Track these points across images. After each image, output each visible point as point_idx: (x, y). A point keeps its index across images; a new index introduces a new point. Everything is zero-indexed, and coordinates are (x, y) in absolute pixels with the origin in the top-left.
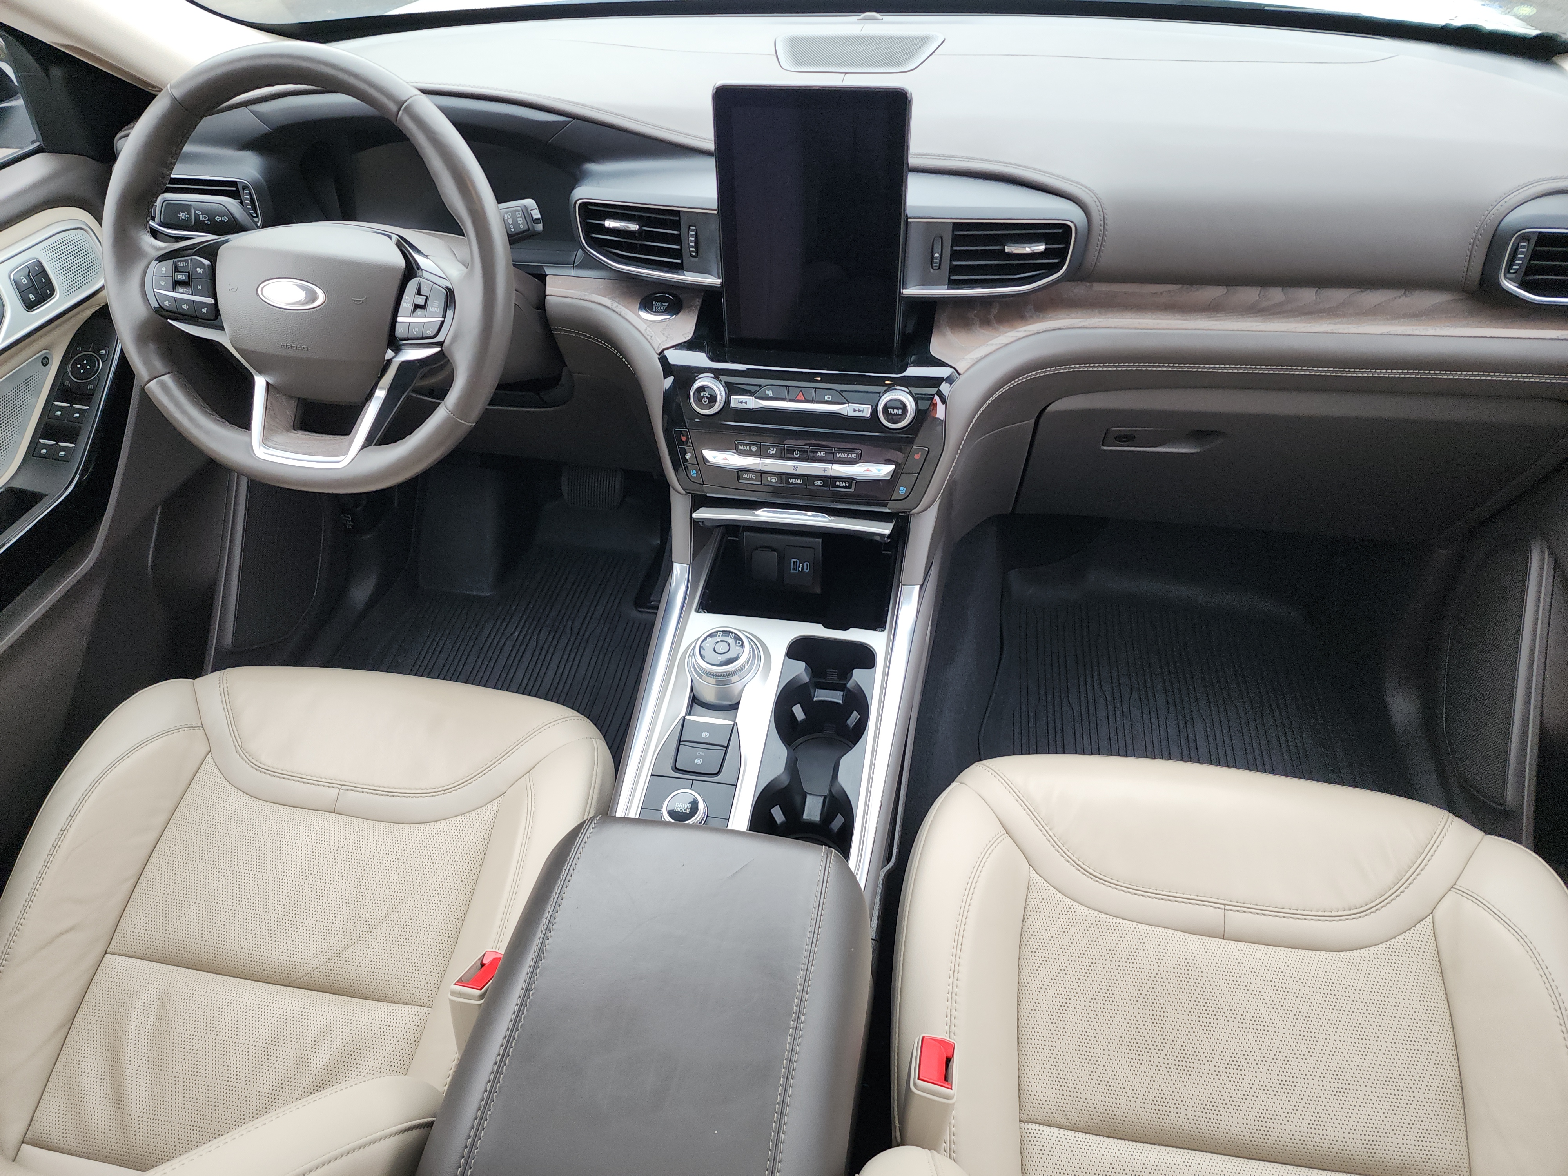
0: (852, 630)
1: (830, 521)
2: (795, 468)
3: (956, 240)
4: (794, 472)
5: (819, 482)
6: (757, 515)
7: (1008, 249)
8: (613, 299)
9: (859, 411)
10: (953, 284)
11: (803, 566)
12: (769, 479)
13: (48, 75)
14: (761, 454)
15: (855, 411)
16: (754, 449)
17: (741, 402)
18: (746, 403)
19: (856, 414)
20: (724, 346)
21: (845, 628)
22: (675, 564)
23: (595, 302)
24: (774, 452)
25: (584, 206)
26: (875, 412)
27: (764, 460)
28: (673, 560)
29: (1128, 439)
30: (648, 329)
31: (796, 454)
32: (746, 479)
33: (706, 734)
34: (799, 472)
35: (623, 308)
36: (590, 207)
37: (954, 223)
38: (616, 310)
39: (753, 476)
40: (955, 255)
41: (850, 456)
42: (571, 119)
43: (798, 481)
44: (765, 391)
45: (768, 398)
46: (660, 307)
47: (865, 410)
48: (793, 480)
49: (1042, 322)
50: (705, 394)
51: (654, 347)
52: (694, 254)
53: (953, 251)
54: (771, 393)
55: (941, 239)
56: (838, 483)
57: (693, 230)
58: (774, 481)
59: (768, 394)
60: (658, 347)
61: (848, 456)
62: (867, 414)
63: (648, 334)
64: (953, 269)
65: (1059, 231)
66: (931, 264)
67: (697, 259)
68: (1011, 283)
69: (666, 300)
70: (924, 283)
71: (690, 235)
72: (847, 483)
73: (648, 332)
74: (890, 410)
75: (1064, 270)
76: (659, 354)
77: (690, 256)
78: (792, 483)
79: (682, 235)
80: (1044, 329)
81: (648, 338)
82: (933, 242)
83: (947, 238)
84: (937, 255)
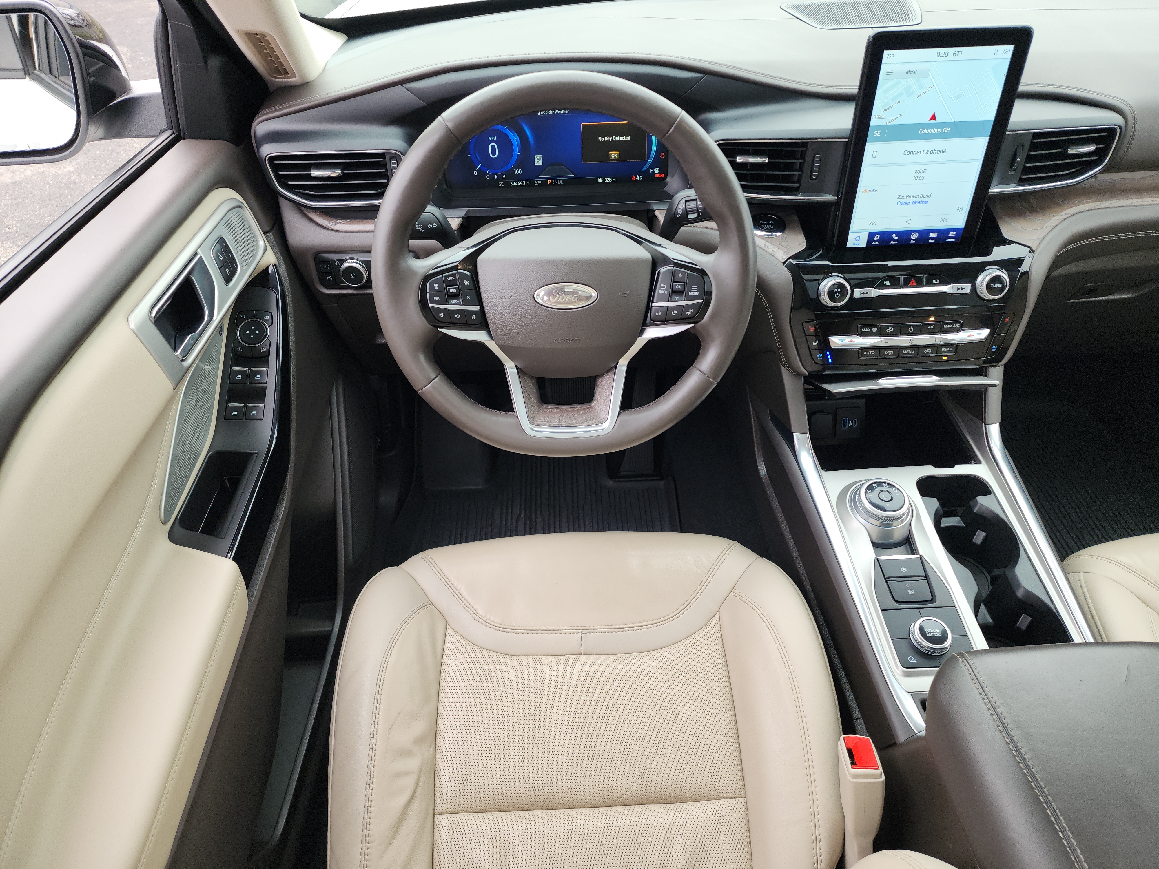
0: (957, 467)
1: (939, 381)
2: (911, 341)
3: (1034, 146)
4: (910, 344)
5: (928, 350)
6: (878, 384)
7: (1071, 151)
9: (962, 289)
10: (1022, 182)
11: (852, 423)
12: (886, 353)
13: (206, 62)
14: (881, 333)
15: (958, 289)
16: (874, 330)
17: (864, 293)
18: (867, 293)
19: (960, 291)
21: (952, 466)
22: (794, 434)
23: (707, 228)
24: (892, 330)
26: (974, 289)
27: (883, 339)
28: (793, 431)
29: (1092, 292)
30: (768, 244)
31: (911, 330)
32: (866, 356)
33: (903, 569)
34: (914, 343)
37: (1034, 133)
39: (872, 352)
40: (1029, 158)
41: (954, 326)
42: (704, 75)
43: (911, 352)
44: (883, 282)
45: (886, 287)
46: (768, 225)
47: (967, 287)
48: (906, 352)
49: (1074, 206)
50: (838, 290)
51: (777, 257)
52: (814, 177)
53: (1028, 155)
54: (888, 283)
55: (1023, 147)
56: (944, 349)
57: (818, 158)
58: (890, 354)
59: (886, 284)
60: (783, 257)
61: (953, 326)
62: (968, 290)
63: (769, 248)
64: (1026, 170)
65: (1105, 134)
66: (1011, 167)
67: (816, 181)
68: (1063, 178)
69: (770, 219)
70: (1001, 183)
71: (815, 162)
72: (951, 349)
73: (769, 247)
74: (992, 285)
75: (1104, 164)
76: (784, 263)
77: (811, 179)
78: (906, 354)
79: (806, 163)
80: (1077, 211)
81: (766, 249)
82: (1016, 150)
83: (1027, 145)
84: (1018, 159)
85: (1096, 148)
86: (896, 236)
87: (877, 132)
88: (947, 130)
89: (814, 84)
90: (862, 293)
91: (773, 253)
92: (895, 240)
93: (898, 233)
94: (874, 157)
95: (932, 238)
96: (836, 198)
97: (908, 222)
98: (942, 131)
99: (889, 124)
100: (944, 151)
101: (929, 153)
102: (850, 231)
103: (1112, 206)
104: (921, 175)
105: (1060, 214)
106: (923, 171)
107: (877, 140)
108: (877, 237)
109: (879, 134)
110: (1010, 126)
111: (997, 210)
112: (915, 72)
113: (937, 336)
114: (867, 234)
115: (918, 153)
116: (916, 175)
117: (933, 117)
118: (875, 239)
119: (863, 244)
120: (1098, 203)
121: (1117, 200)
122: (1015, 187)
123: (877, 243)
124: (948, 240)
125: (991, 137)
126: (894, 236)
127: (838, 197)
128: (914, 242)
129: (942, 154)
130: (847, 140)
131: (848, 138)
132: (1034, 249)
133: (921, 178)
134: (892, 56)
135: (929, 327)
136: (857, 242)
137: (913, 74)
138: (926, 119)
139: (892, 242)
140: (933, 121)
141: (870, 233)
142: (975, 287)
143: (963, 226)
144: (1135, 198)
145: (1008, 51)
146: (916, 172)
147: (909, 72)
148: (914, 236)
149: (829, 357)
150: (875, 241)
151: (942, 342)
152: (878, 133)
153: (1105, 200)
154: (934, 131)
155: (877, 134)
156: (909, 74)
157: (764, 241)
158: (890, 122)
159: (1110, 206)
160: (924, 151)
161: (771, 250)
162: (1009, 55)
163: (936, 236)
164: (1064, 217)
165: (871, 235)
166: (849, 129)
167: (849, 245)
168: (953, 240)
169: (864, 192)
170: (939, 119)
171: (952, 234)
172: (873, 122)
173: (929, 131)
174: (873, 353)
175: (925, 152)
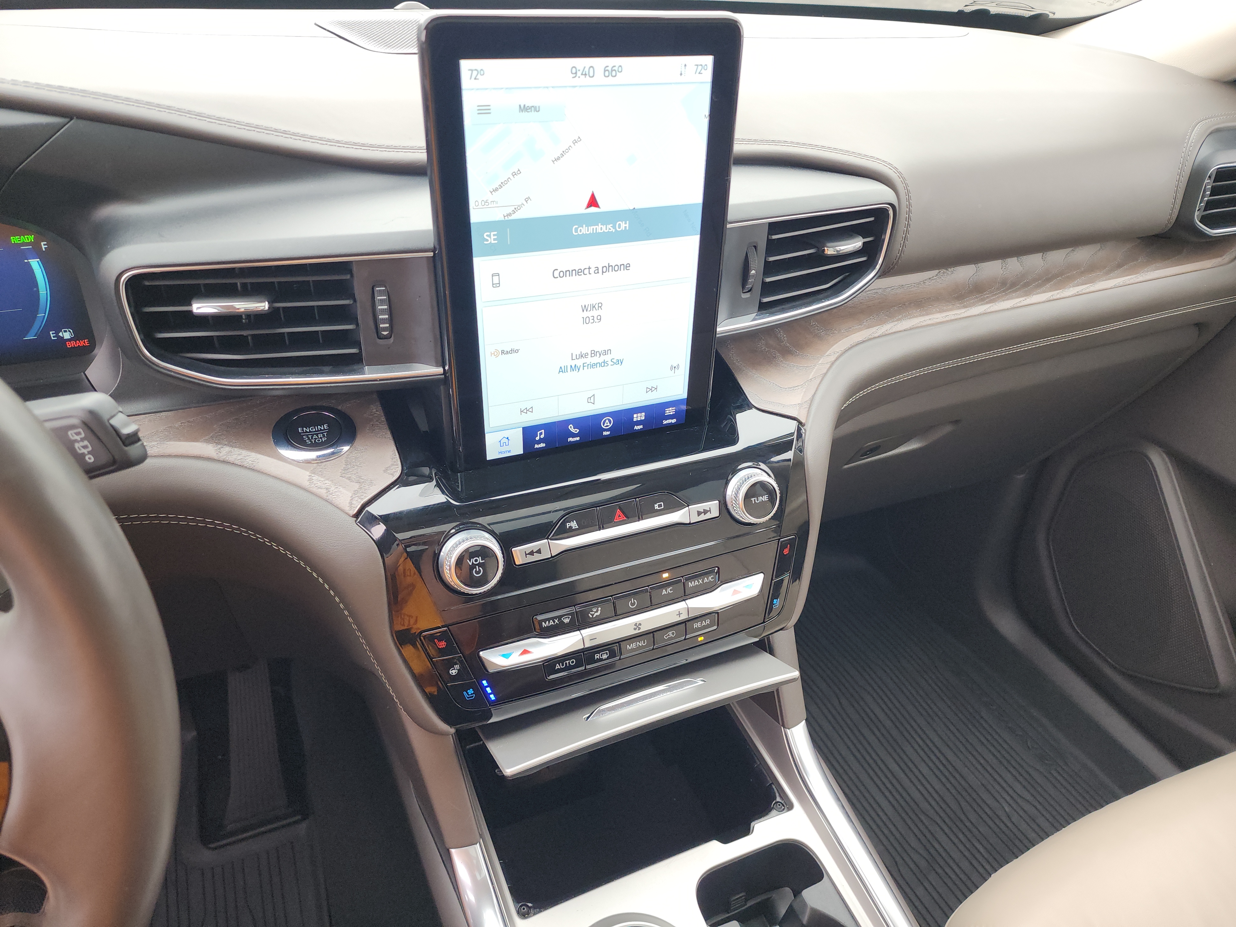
2: (637, 625)
3: (773, 247)
4: (637, 631)
5: (670, 633)
8: (216, 439)
9: (705, 512)
10: (764, 308)
12: (597, 656)
14: (580, 623)
15: (699, 513)
16: (566, 619)
17: (532, 553)
18: (539, 551)
19: (703, 517)
20: (455, 471)
22: (453, 851)
23: (176, 456)
24: (599, 614)
25: (135, 283)
26: (724, 506)
27: (587, 632)
28: (449, 845)
30: (315, 478)
31: (632, 604)
32: (559, 671)
34: (643, 629)
35: (244, 453)
36: (147, 283)
37: (771, 224)
38: (231, 459)
40: (770, 268)
41: (706, 580)
42: (67, 120)
43: (641, 644)
44: (564, 524)
45: (571, 533)
46: (317, 435)
47: (713, 507)
48: (633, 646)
49: (843, 338)
50: (476, 561)
51: (340, 506)
52: (385, 333)
53: (767, 263)
54: (574, 525)
55: (756, 249)
56: (697, 625)
57: (381, 293)
58: (605, 656)
59: (570, 527)
60: (351, 503)
61: (703, 581)
62: (715, 513)
63: (320, 488)
64: (767, 288)
65: (872, 219)
66: (743, 287)
67: (392, 340)
68: (821, 296)
69: (321, 420)
70: (733, 314)
71: (377, 302)
72: (708, 621)
73: (319, 484)
74: (753, 499)
75: (878, 267)
76: (356, 516)
77: (380, 337)
78: (633, 650)
79: (358, 304)
80: (848, 346)
81: (314, 490)
82: (747, 253)
83: (762, 245)
84: (753, 272)
85: (864, 243)
86: (574, 428)
87: (489, 236)
88: (624, 225)
89: (355, 144)
90: (530, 554)
91: (330, 497)
92: (574, 435)
93: (576, 422)
94: (496, 285)
95: (638, 423)
96: (440, 370)
97: (591, 399)
98: (614, 227)
99: (510, 218)
100: (627, 267)
101: (600, 271)
102: (487, 429)
103: (892, 331)
104: (595, 313)
105: (828, 353)
106: (597, 306)
107: (492, 251)
108: (541, 435)
109: (494, 240)
110: (731, 214)
111: (733, 359)
112: (536, 109)
113: (680, 606)
114: (520, 431)
115: (579, 272)
116: (586, 314)
117: (593, 202)
118: (537, 438)
119: (517, 449)
120: (874, 329)
121: (898, 320)
122: (754, 320)
123: (542, 445)
124: (665, 422)
125: (701, 234)
126: (571, 428)
127: (444, 368)
128: (608, 433)
129: (623, 273)
130: (431, 254)
131: (434, 250)
132: (803, 421)
133: (595, 319)
134: (481, 72)
135: (664, 592)
136: (505, 448)
137: (533, 114)
138: (580, 207)
139: (570, 439)
140: (593, 209)
141: (524, 429)
142: (726, 505)
143: (685, 395)
144: (920, 316)
145: (704, 67)
146: (584, 308)
147: (524, 109)
148: (607, 424)
149: (489, 690)
150: (539, 442)
151: (692, 615)
152: (493, 237)
153: (882, 322)
154: (600, 228)
155: (491, 238)
156: (525, 114)
157: (308, 473)
158: (510, 215)
159: (891, 331)
160: (589, 268)
161: (325, 491)
162: (708, 76)
163: (643, 418)
164: (833, 358)
165: (529, 433)
166: (428, 231)
167: (492, 454)
168: (674, 421)
169: (495, 354)
170: (605, 205)
171: (670, 411)
172: (476, 216)
173: (591, 228)
174: (573, 662)
175: (592, 271)
